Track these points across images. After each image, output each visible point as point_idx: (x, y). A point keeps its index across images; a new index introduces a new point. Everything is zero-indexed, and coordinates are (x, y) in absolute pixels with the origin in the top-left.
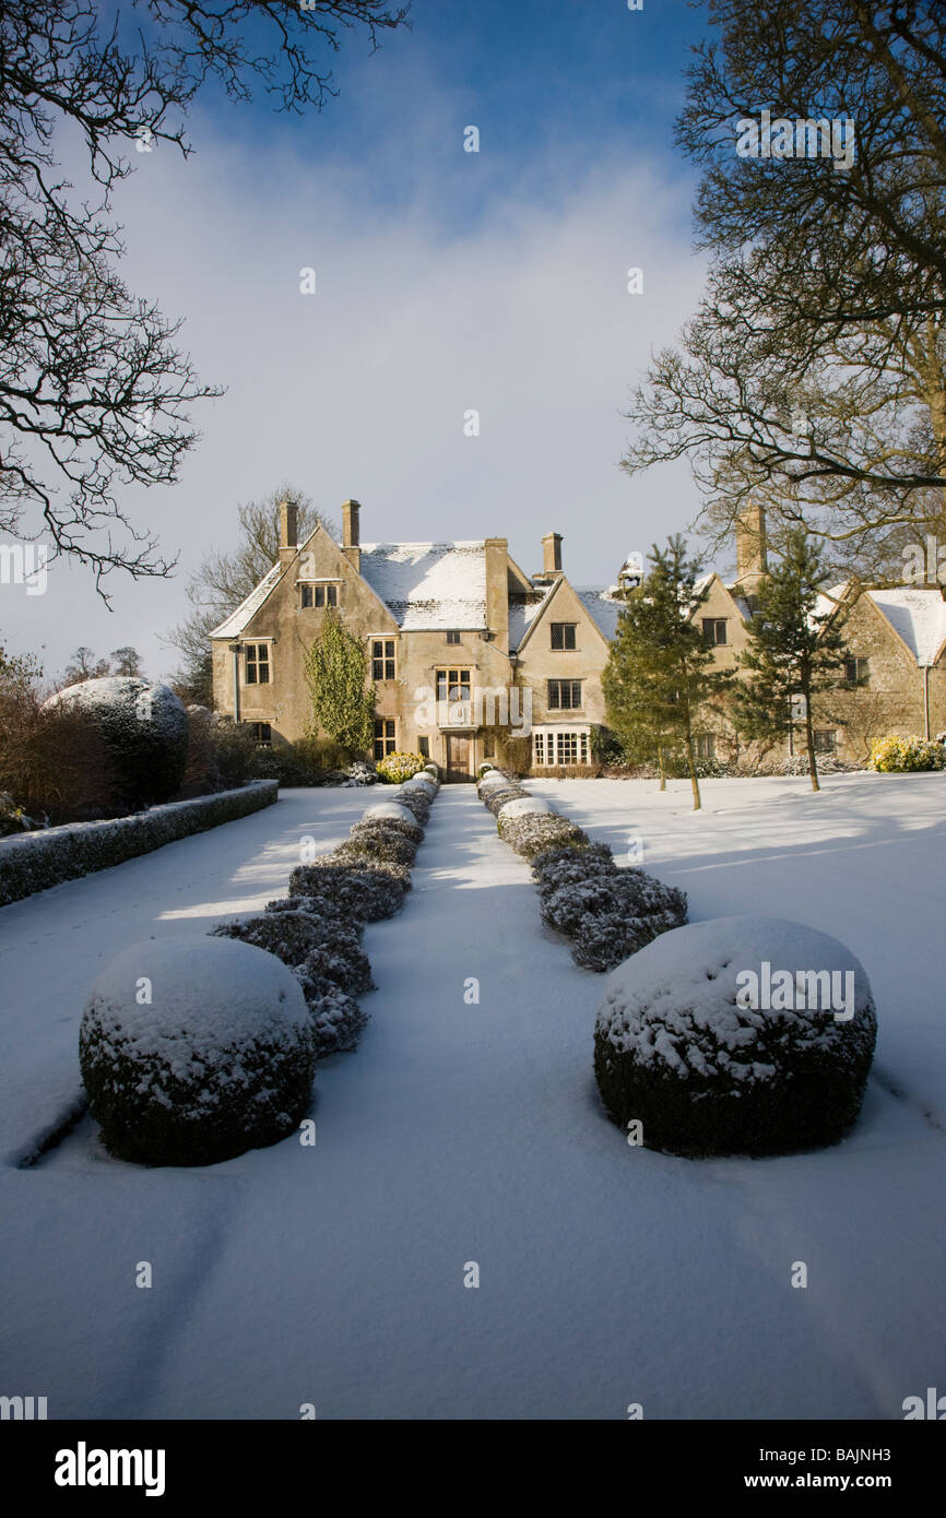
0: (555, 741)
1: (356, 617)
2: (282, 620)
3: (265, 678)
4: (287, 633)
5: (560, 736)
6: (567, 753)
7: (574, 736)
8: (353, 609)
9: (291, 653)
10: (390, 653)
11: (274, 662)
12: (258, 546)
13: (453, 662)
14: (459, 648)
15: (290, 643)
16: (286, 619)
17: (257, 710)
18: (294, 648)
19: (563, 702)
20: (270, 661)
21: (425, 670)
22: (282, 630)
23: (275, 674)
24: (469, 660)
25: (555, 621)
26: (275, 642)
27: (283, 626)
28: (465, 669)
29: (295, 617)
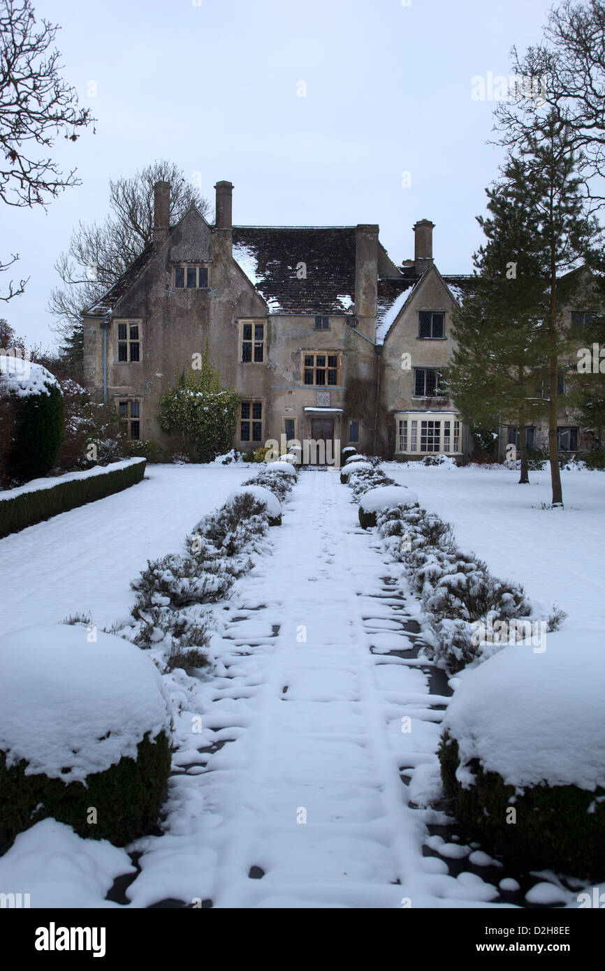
0: (419, 428)
1: (226, 299)
2: (153, 300)
3: (135, 356)
4: (158, 312)
5: (424, 423)
6: (430, 441)
7: (438, 424)
8: (223, 292)
9: (161, 333)
10: (259, 335)
11: (145, 342)
12: (130, 224)
13: (321, 346)
14: (327, 333)
15: (160, 323)
16: (158, 299)
17: (126, 387)
18: (165, 328)
19: (427, 390)
20: (140, 340)
21: (293, 353)
22: (153, 309)
23: (145, 353)
24: (335, 345)
25: (424, 309)
26: (145, 322)
27: (155, 304)
28: (332, 354)
29: (167, 298)
